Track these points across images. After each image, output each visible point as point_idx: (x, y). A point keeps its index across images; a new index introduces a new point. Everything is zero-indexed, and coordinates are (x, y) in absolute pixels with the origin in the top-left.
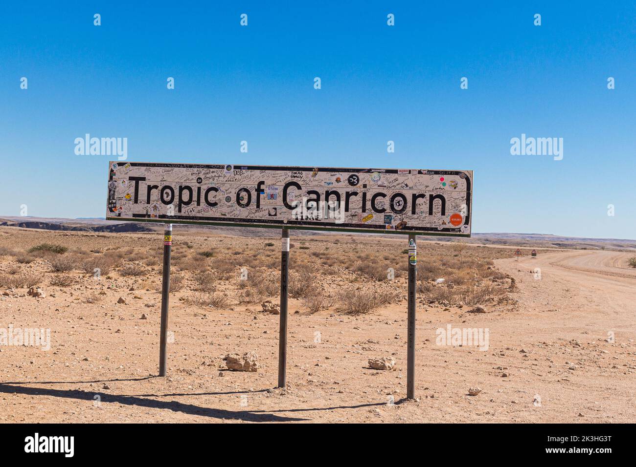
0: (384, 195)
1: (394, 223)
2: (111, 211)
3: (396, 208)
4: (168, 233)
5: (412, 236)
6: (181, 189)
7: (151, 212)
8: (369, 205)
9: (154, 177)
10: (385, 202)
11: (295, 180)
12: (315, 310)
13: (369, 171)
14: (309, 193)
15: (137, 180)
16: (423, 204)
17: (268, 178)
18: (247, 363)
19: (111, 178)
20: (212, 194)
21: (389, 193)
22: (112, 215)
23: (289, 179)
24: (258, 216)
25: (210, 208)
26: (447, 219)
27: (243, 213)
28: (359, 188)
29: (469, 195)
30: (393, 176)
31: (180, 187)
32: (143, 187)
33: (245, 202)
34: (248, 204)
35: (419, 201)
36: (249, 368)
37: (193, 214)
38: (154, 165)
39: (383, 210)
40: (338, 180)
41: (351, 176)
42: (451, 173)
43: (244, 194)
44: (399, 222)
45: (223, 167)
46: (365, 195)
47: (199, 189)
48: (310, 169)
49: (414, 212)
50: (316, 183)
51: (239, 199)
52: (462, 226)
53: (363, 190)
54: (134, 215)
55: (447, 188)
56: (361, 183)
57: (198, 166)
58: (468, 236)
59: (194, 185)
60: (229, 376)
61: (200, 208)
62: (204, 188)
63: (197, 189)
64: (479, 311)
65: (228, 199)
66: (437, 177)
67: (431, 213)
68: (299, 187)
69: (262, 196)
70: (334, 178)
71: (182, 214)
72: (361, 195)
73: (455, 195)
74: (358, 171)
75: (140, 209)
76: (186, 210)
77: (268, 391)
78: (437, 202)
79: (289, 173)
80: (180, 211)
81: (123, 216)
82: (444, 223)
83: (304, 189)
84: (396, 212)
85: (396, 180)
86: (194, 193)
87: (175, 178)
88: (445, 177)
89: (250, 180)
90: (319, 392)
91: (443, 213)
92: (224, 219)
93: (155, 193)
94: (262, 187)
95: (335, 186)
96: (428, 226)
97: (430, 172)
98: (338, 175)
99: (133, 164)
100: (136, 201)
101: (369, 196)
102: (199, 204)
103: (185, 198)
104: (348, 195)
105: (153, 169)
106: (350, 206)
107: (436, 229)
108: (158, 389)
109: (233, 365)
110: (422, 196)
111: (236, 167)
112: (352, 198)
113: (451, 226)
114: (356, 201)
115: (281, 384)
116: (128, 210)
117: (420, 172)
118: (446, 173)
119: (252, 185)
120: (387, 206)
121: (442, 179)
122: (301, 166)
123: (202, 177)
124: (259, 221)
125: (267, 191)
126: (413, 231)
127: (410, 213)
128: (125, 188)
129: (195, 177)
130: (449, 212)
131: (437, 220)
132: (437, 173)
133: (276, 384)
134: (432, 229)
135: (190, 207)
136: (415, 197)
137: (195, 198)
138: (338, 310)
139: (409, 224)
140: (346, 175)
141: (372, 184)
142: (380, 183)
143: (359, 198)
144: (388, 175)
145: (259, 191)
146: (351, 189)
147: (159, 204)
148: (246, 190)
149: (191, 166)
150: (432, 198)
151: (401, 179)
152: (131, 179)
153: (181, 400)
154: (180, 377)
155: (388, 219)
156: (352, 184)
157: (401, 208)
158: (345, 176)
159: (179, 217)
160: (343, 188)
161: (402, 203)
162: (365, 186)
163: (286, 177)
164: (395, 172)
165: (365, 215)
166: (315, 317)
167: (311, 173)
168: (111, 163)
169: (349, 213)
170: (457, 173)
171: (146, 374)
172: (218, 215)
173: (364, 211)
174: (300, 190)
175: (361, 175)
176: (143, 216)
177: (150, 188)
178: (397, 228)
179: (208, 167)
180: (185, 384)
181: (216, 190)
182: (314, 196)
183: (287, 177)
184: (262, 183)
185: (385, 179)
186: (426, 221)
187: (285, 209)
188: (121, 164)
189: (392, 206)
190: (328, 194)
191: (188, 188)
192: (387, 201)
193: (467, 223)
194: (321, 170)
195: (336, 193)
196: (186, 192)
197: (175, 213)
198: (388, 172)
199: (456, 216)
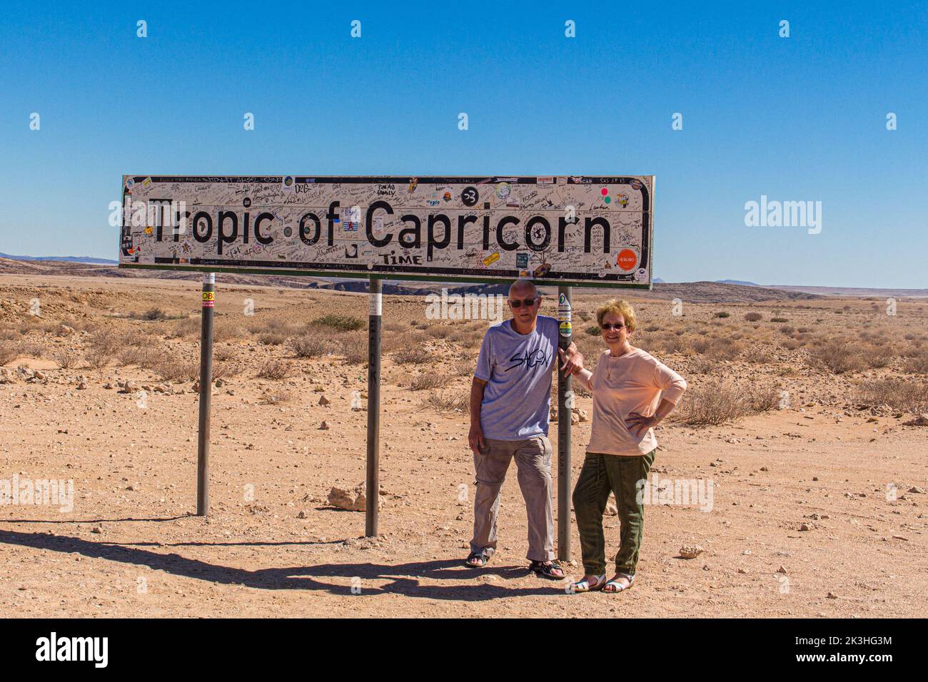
0: (516, 221)
1: (533, 267)
2: (126, 253)
3: (535, 241)
4: (207, 288)
5: (563, 288)
6: (222, 216)
7: (180, 255)
8: (493, 236)
9: (185, 198)
10: (516, 233)
11: (384, 198)
13: (493, 181)
14: (405, 219)
16: (575, 236)
17: (342, 194)
18: (360, 497)
19: (125, 201)
20: (265, 223)
21: (524, 217)
22: (128, 260)
23: (375, 197)
24: (331, 258)
25: (262, 246)
26: (612, 259)
27: (308, 254)
28: (478, 210)
29: (646, 217)
30: (531, 188)
31: (221, 213)
33: (311, 236)
34: (316, 240)
35: (570, 229)
37: (238, 257)
38: (184, 180)
39: (515, 246)
40: (447, 198)
41: (466, 191)
42: (618, 181)
43: (310, 223)
44: (538, 265)
45: (280, 180)
46: (487, 220)
47: (247, 215)
48: (405, 180)
49: (561, 249)
50: (414, 203)
51: (303, 230)
52: (636, 270)
53: (485, 212)
54: (157, 260)
55: (612, 206)
56: (481, 201)
57: (245, 179)
58: (646, 287)
59: (240, 210)
61: (248, 246)
62: (254, 214)
63: (243, 216)
65: (288, 232)
66: (597, 188)
67: (587, 249)
68: (390, 211)
69: (335, 225)
70: (442, 193)
71: (224, 257)
72: (481, 220)
73: (625, 218)
74: (477, 180)
75: (165, 249)
76: (229, 251)
77: (345, 543)
78: (598, 230)
79: (376, 187)
80: (220, 252)
81: (142, 262)
82: (608, 266)
83: (398, 213)
84: (534, 248)
85: (534, 194)
86: (239, 222)
87: (213, 200)
88: (609, 187)
89: (319, 199)
91: (607, 250)
92: (282, 264)
94: (337, 211)
95: (444, 208)
96: (584, 270)
97: (585, 180)
98: (447, 188)
99: (155, 179)
101: (493, 224)
102: (246, 241)
103: (228, 231)
104: (462, 221)
105: (182, 186)
106: (465, 239)
107: (595, 276)
110: (575, 220)
111: (299, 180)
112: (469, 226)
113: (618, 270)
114: (473, 232)
115: (371, 531)
116: (149, 251)
117: (570, 181)
118: (610, 181)
119: (321, 207)
120: (521, 240)
121: (605, 192)
122: (393, 175)
123: (251, 196)
124: (332, 266)
125: (343, 217)
126: (561, 280)
127: (555, 250)
129: (241, 197)
130: (617, 246)
131: (596, 261)
132: (596, 181)
134: (589, 276)
135: (235, 245)
136: (563, 223)
137: (241, 231)
139: (555, 269)
141: (498, 201)
142: (509, 200)
143: (478, 226)
144: (522, 187)
145: (332, 217)
146: (466, 211)
147: (192, 241)
148: (314, 217)
149: (235, 180)
150: (589, 224)
151: (542, 193)
155: (523, 259)
156: (468, 203)
157: (541, 241)
158: (457, 189)
159: (220, 262)
160: (455, 210)
161: (543, 233)
162: (487, 206)
163: (371, 193)
164: (532, 181)
165: (488, 253)
167: (408, 186)
168: (125, 178)
169: (463, 252)
170: (627, 181)
172: (274, 258)
173: (486, 247)
174: (391, 215)
175: (481, 188)
176: (169, 260)
178: (536, 274)
179: (259, 180)
181: (270, 217)
182: (411, 225)
184: (336, 204)
185: (518, 194)
186: (581, 263)
187: (369, 246)
188: (139, 179)
189: (528, 239)
190: (432, 220)
191: (231, 215)
192: (520, 229)
193: (643, 265)
194: (422, 180)
195: (444, 219)
196: (228, 222)
197: (214, 255)
198: (522, 182)
199: (626, 253)
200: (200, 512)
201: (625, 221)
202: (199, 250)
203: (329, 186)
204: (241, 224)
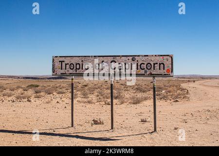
0: (144, 64)
2: (54, 72)
4: (72, 79)
5: (154, 77)
6: (76, 64)
7: (67, 73)
8: (139, 67)
9: (67, 61)
11: (114, 60)
12: (122, 103)
13: (139, 56)
15: (62, 62)
16: (157, 66)
17: (105, 59)
18: (100, 121)
19: (53, 62)
21: (146, 63)
22: (54, 74)
23: (112, 60)
25: (86, 70)
26: (165, 71)
29: (172, 63)
32: (64, 64)
35: (156, 65)
36: (101, 123)
37: (81, 73)
38: (67, 57)
39: (144, 69)
40: (128, 59)
41: (133, 58)
42: (166, 56)
44: (149, 73)
45: (90, 56)
46: (137, 64)
48: (119, 56)
49: (154, 69)
50: (121, 61)
52: (170, 73)
54: (61, 74)
55: (165, 60)
57: (82, 56)
58: (172, 76)
60: (95, 126)
63: (81, 64)
64: (177, 101)
66: (161, 57)
67: (160, 69)
68: (116, 62)
71: (77, 73)
74: (135, 56)
75: (63, 71)
76: (78, 71)
77: (108, 131)
78: (162, 65)
79: (112, 58)
81: (57, 74)
84: (148, 69)
85: (148, 58)
87: (74, 61)
88: (164, 57)
89: (99, 60)
90: (125, 130)
91: (164, 69)
93: (68, 66)
97: (159, 55)
98: (128, 58)
99: (60, 57)
100: (62, 69)
101: (139, 64)
102: (82, 69)
103: (78, 67)
107: (162, 74)
108: (71, 131)
109: (96, 122)
110: (157, 64)
111: (94, 56)
113: (167, 73)
115: (112, 128)
116: (59, 72)
117: (156, 56)
118: (164, 56)
120: (145, 68)
122: (116, 55)
123: (83, 60)
126: (154, 75)
128: (58, 65)
129: (81, 60)
130: (166, 69)
131: (162, 72)
132: (161, 56)
133: (110, 128)
134: (160, 74)
135: (80, 70)
136: (154, 64)
137: (81, 67)
138: (130, 103)
139: (153, 73)
140: (131, 58)
141: (140, 60)
142: (142, 60)
146: (133, 62)
147: (69, 69)
149: (79, 57)
150: (160, 64)
151: (150, 58)
152: (60, 61)
153: (79, 135)
154: (78, 127)
155: (146, 72)
156: (133, 60)
157: (150, 68)
160: (130, 62)
161: (150, 66)
162: (137, 61)
164: (147, 56)
165: (138, 70)
166: (123, 105)
168: (53, 57)
170: (168, 55)
171: (67, 126)
175: (136, 57)
176: (64, 74)
177: (66, 64)
179: (85, 56)
180: (80, 129)
183: (112, 59)
184: (103, 61)
185: (144, 58)
186: (159, 72)
188: (56, 57)
189: (147, 67)
191: (79, 64)
192: (145, 66)
193: (172, 72)
194: (122, 56)
196: (78, 65)
197: (75, 72)
198: (145, 56)
199: (168, 70)
200: (72, 126)
201: (168, 64)
202: (71, 71)
203: (101, 58)
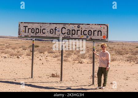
0: (86, 31)
1: (89, 38)
2: (19, 35)
3: (89, 34)
4: (33, 41)
6: (36, 29)
7: (29, 35)
8: (82, 33)
9: (30, 26)
10: (86, 33)
11: (64, 27)
13: (83, 24)
14: (68, 30)
15: (26, 27)
16: (96, 33)
17: (58, 26)
18: (57, 75)
19: (19, 26)
21: (88, 30)
22: (19, 36)
23: (63, 27)
24: (55, 36)
25: (43, 34)
27: (51, 35)
28: (80, 29)
29: (107, 30)
30: (89, 26)
32: (27, 29)
33: (52, 32)
34: (53, 33)
35: (95, 32)
37: (39, 36)
39: (86, 35)
40: (75, 27)
41: (78, 26)
42: (103, 25)
43: (52, 30)
44: (90, 38)
45: (47, 23)
46: (81, 30)
47: (41, 29)
48: (68, 24)
49: (94, 35)
50: (69, 27)
51: (50, 32)
52: (106, 39)
53: (81, 29)
54: (25, 36)
55: (102, 29)
56: (81, 27)
57: (40, 23)
58: (107, 41)
59: (39, 28)
61: (41, 34)
62: (42, 29)
65: (48, 32)
66: (100, 26)
67: (98, 35)
68: (65, 29)
69: (56, 31)
70: (74, 26)
71: (37, 36)
72: (80, 30)
73: (104, 30)
74: (80, 24)
75: (26, 34)
76: (37, 35)
77: (57, 82)
78: (100, 32)
79: (63, 25)
80: (36, 35)
81: (22, 36)
82: (101, 38)
83: (67, 29)
84: (89, 35)
85: (89, 27)
87: (35, 26)
91: (101, 36)
92: (47, 37)
93: (30, 30)
94: (56, 29)
95: (74, 28)
97: (98, 24)
98: (75, 25)
99: (25, 23)
100: (25, 32)
101: (83, 31)
102: (40, 33)
103: (37, 32)
104: (77, 31)
105: (29, 24)
106: (78, 33)
107: (99, 40)
108: (29, 81)
109: (53, 76)
110: (96, 31)
111: (50, 23)
112: (78, 31)
113: (103, 39)
114: (79, 32)
116: (23, 34)
117: (95, 25)
118: (102, 25)
119: (54, 28)
120: (87, 34)
121: (101, 26)
122: (66, 23)
124: (55, 37)
125: (57, 30)
126: (94, 40)
127: (93, 35)
128: (22, 29)
129: (40, 26)
130: (103, 35)
131: (99, 37)
132: (99, 25)
133: (60, 80)
134: (98, 40)
135: (39, 34)
136: (94, 31)
139: (93, 38)
140: (77, 25)
142: (85, 27)
144: (87, 25)
145: (55, 29)
146: (78, 29)
147: (31, 33)
148: (52, 29)
149: (39, 23)
150: (98, 31)
151: (91, 26)
152: (24, 26)
154: (37, 78)
155: (87, 37)
156: (78, 28)
157: (90, 34)
159: (36, 37)
160: (76, 29)
161: (91, 33)
162: (82, 28)
163: (62, 26)
164: (89, 24)
165: (82, 36)
167: (68, 25)
169: (78, 35)
170: (105, 25)
172: (45, 36)
173: (81, 35)
175: (80, 25)
176: (27, 36)
177: (29, 29)
178: (89, 39)
179: (43, 23)
181: (45, 29)
182: (69, 31)
184: (56, 27)
186: (97, 37)
187: (62, 34)
188: (21, 23)
189: (88, 34)
190: (72, 30)
192: (87, 32)
193: (107, 38)
194: (71, 24)
195: (74, 30)
196: (37, 30)
197: (35, 35)
198: (87, 24)
199: (104, 36)
200: (32, 77)
201: (104, 31)
202: (32, 35)
203: (55, 25)
204: (40, 30)
